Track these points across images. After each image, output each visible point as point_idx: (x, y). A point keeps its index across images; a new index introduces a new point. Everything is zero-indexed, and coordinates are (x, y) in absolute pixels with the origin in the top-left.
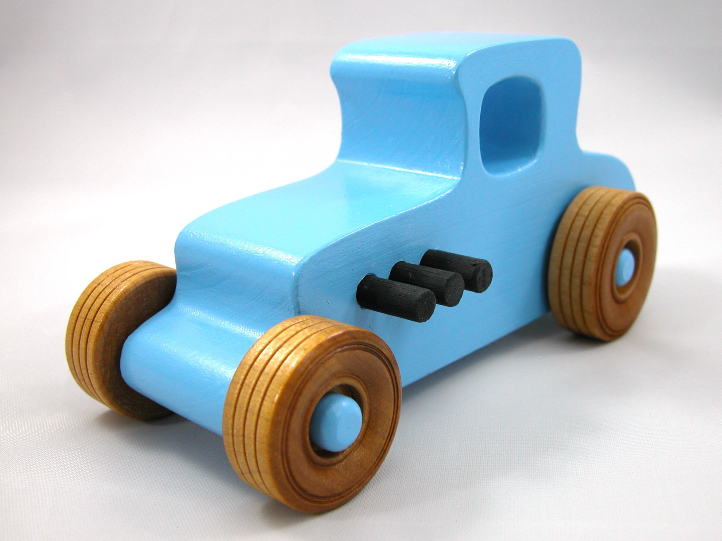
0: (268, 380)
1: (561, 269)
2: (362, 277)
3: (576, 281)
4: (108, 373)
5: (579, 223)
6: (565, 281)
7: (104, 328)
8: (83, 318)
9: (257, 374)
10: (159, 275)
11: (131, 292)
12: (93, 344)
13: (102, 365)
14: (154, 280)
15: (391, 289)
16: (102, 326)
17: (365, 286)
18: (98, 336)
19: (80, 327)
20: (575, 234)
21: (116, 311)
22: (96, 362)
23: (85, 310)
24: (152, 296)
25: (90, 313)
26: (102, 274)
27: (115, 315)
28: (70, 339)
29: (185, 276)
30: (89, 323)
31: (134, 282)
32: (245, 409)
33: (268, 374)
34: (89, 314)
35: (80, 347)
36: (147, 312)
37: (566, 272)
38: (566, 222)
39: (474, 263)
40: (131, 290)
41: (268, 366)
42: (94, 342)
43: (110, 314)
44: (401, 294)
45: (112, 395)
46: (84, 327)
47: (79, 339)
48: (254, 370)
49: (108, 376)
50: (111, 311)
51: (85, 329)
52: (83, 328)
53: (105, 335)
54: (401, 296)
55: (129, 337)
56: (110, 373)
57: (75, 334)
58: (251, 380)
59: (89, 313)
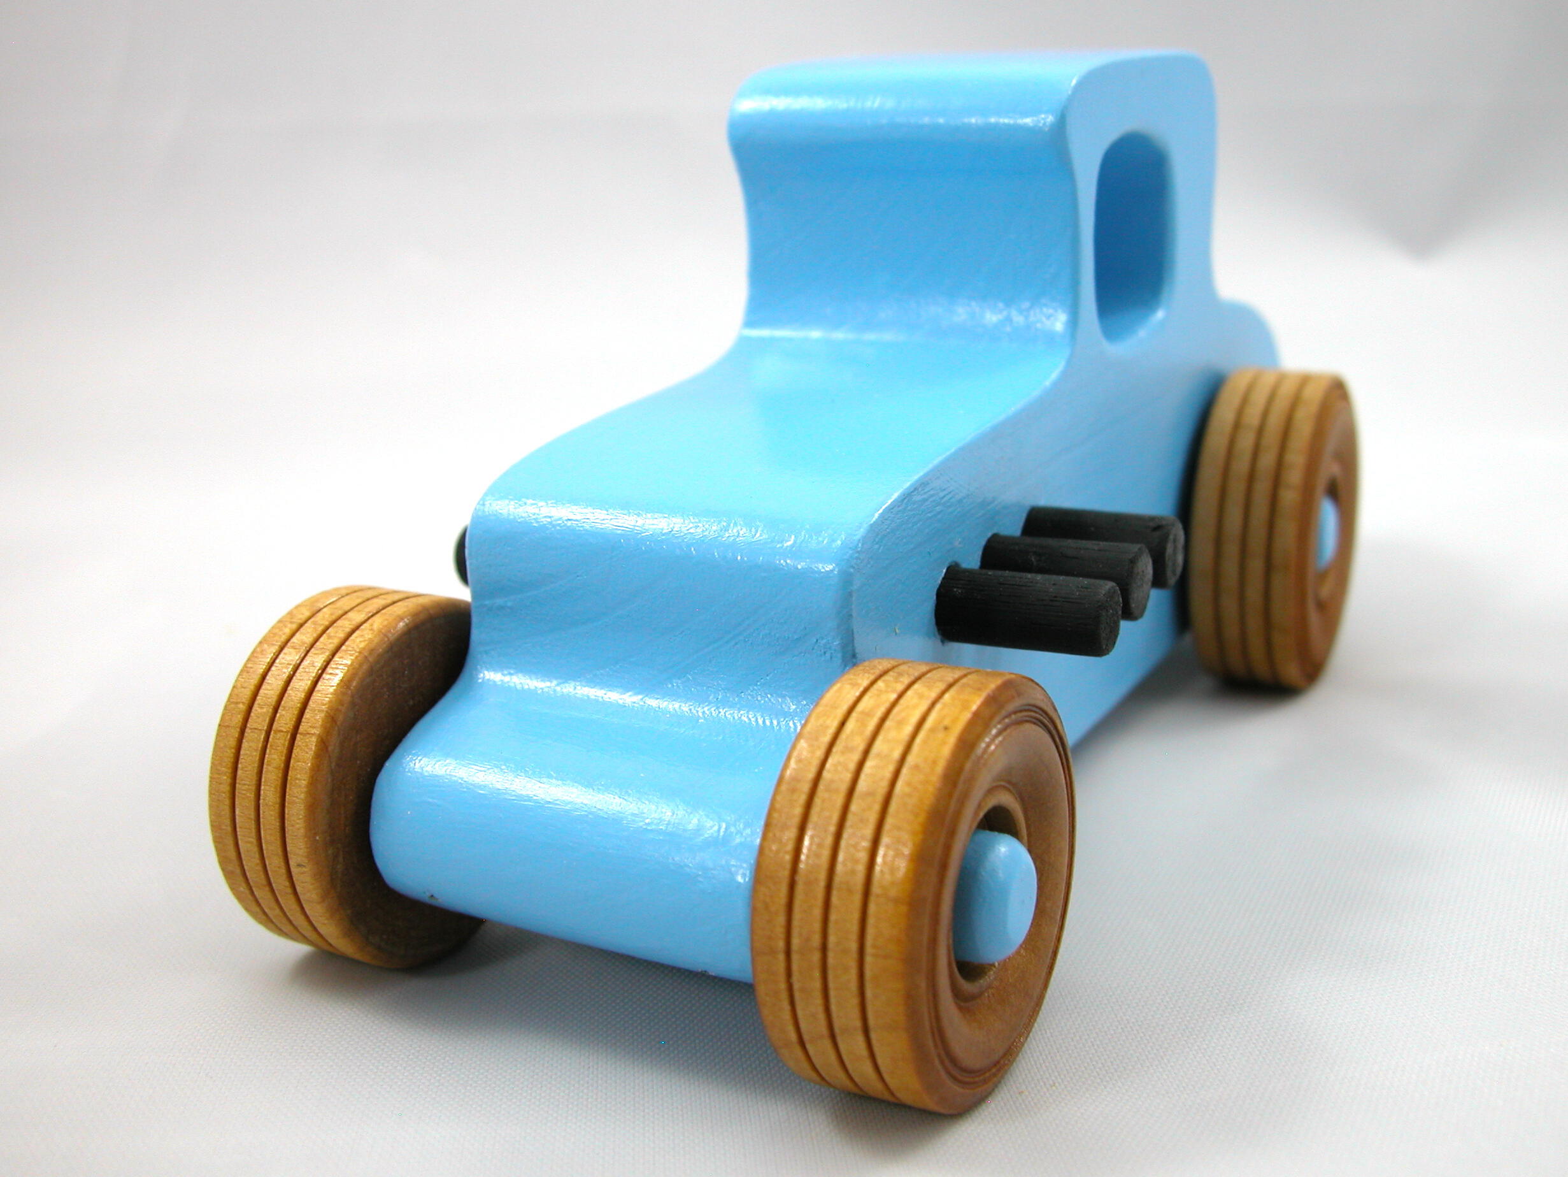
0: (877, 807)
1: (1218, 542)
2: (942, 571)
3: (1256, 565)
4: (341, 859)
5: (1246, 442)
6: (1230, 568)
7: (330, 748)
8: (260, 730)
9: (839, 800)
10: (431, 612)
11: (380, 656)
12: (305, 790)
13: (328, 838)
14: (423, 623)
15: (1024, 588)
16: (323, 744)
17: (955, 590)
18: (316, 769)
19: (256, 755)
20: (1241, 466)
21: (353, 704)
22: (315, 834)
23: (261, 712)
24: (420, 663)
25: (279, 718)
26: (280, 621)
27: (351, 714)
28: (226, 788)
29: (501, 608)
30: (282, 742)
31: (383, 631)
32: (822, 884)
33: (870, 794)
34: (277, 718)
35: (261, 801)
36: (411, 703)
37: (1231, 549)
38: (1216, 441)
39: (1152, 524)
40: (381, 650)
41: (863, 777)
42: (307, 786)
43: (340, 711)
44: (1055, 597)
45: (349, 912)
46: (268, 751)
47: (254, 782)
48: (828, 790)
49: (340, 867)
50: (342, 705)
51: (275, 756)
52: (267, 756)
53: (333, 765)
54: (1056, 601)
55: (388, 764)
56: (344, 858)
57: (240, 772)
58: (827, 814)
59: (278, 715)
